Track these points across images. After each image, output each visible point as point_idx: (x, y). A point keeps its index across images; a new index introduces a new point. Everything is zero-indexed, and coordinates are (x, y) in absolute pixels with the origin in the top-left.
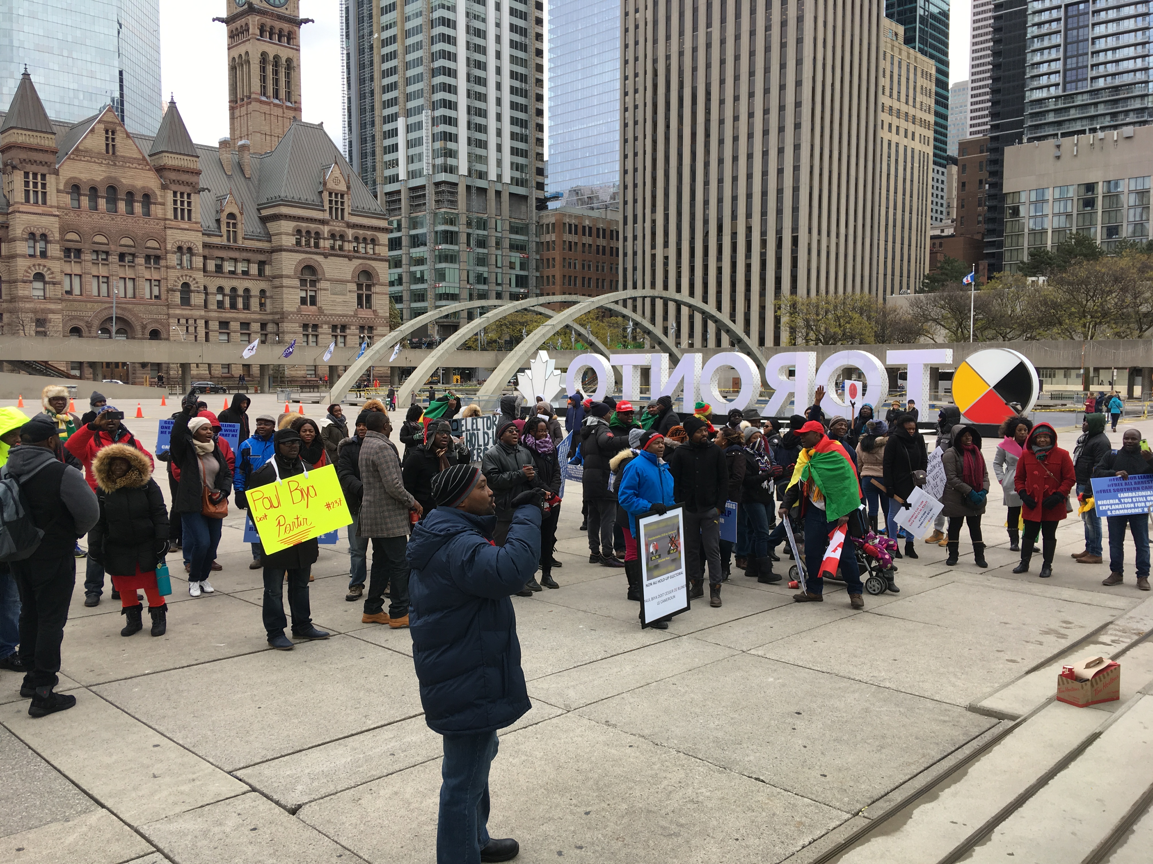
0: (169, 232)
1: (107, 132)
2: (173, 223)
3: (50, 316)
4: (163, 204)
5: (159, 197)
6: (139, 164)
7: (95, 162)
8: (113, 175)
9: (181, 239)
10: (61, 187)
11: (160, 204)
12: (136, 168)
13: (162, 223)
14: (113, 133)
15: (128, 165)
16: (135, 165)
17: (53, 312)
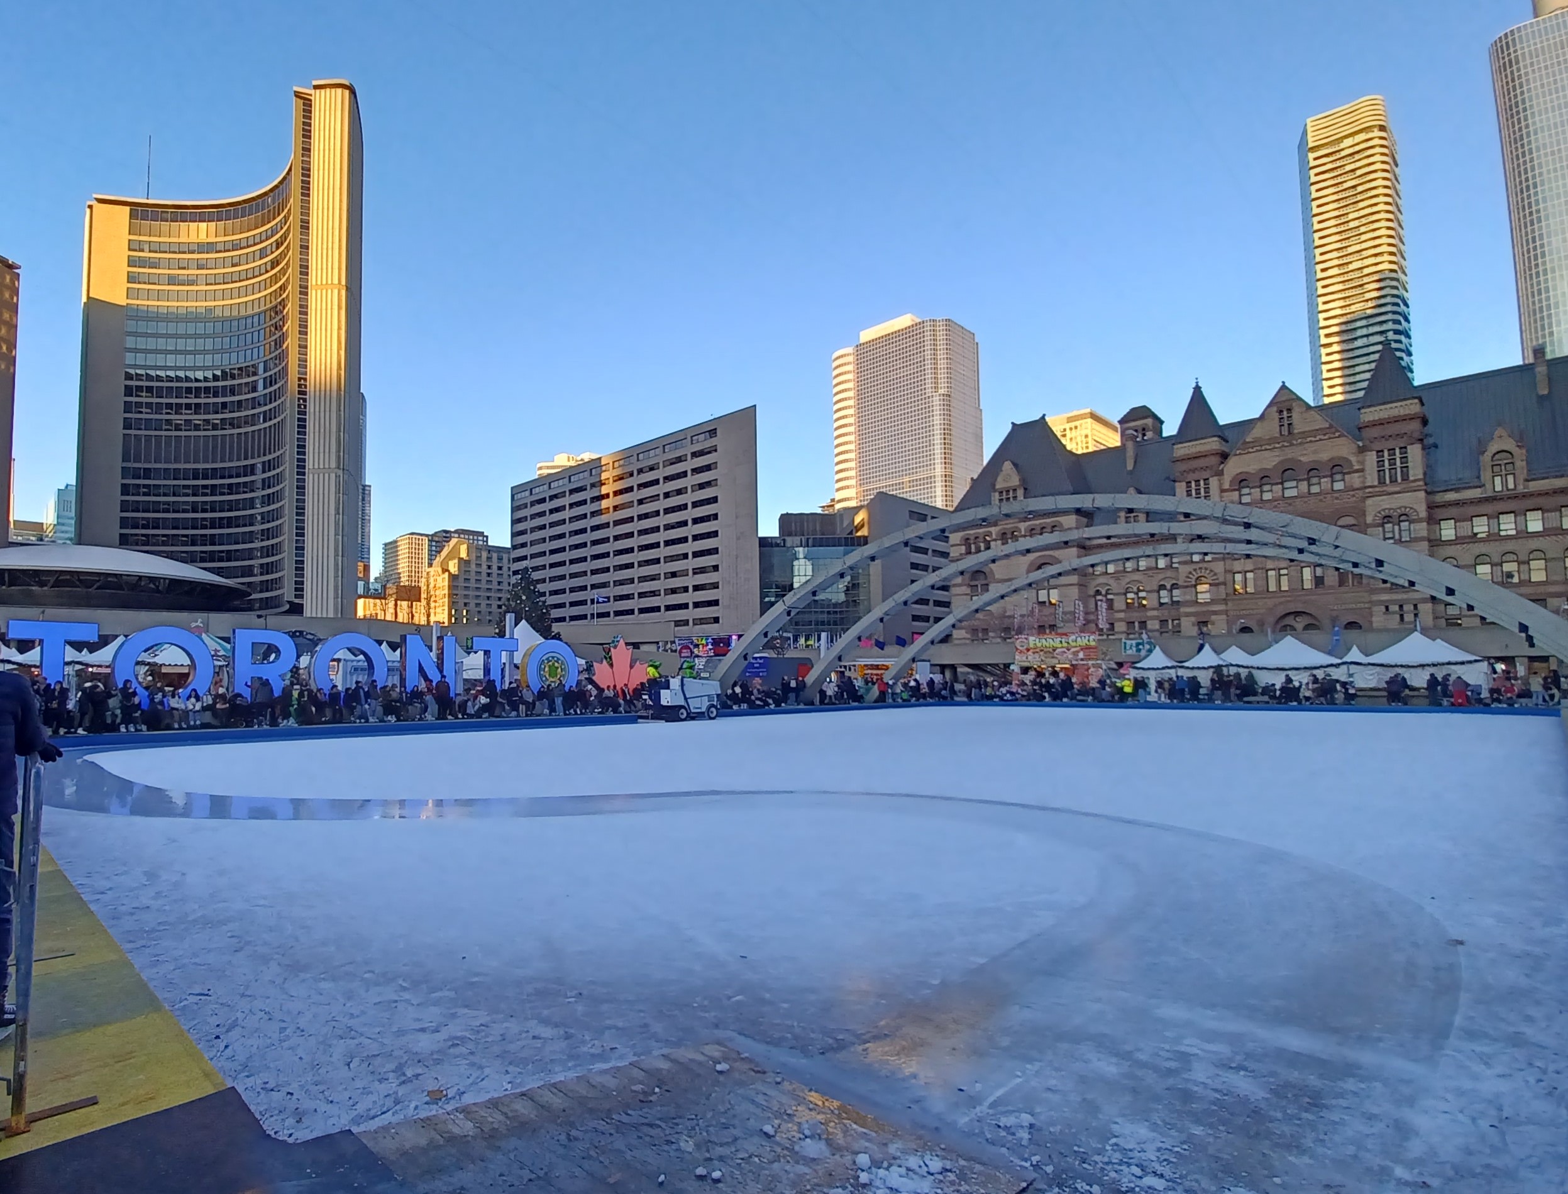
0: (1369, 502)
1: (1281, 412)
2: (1377, 489)
3: (1213, 617)
4: (1362, 470)
5: (1354, 463)
6: (1325, 435)
7: (1266, 450)
8: (1289, 456)
9: (1388, 506)
10: (1226, 486)
11: (1357, 471)
12: (1321, 440)
13: (1360, 493)
14: (1289, 410)
15: (1309, 439)
16: (1318, 438)
17: (1215, 613)
